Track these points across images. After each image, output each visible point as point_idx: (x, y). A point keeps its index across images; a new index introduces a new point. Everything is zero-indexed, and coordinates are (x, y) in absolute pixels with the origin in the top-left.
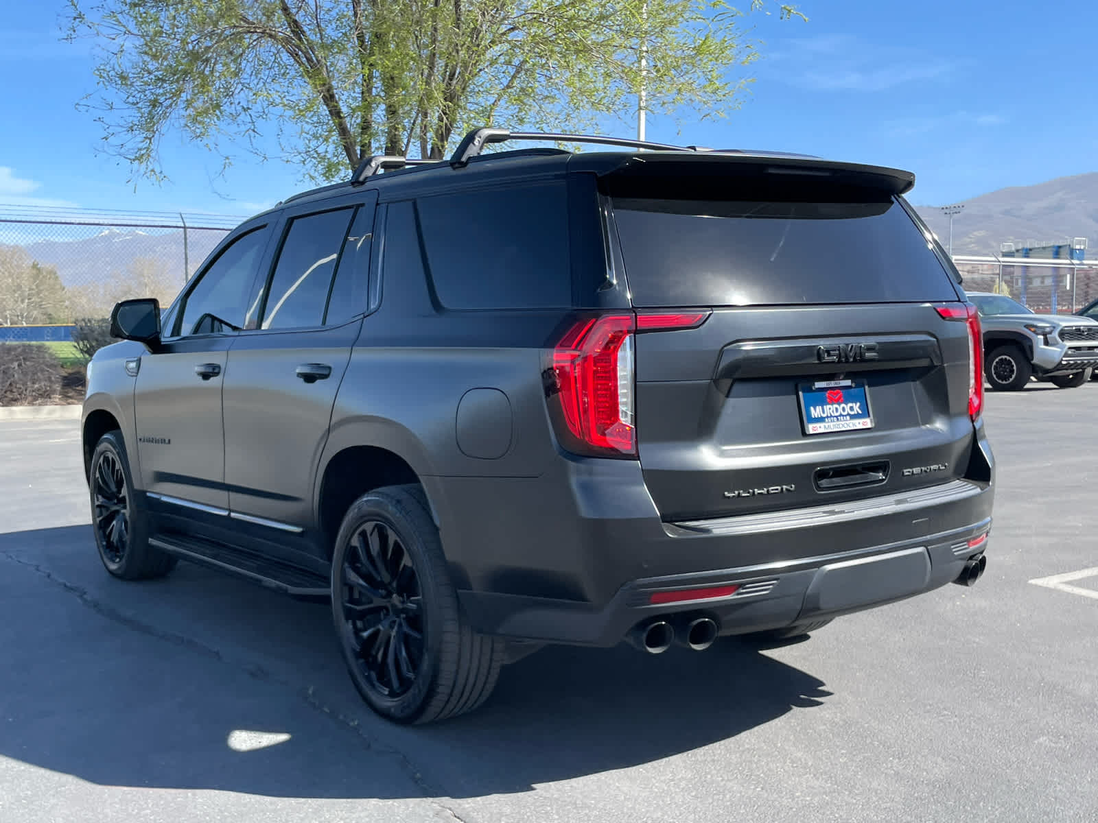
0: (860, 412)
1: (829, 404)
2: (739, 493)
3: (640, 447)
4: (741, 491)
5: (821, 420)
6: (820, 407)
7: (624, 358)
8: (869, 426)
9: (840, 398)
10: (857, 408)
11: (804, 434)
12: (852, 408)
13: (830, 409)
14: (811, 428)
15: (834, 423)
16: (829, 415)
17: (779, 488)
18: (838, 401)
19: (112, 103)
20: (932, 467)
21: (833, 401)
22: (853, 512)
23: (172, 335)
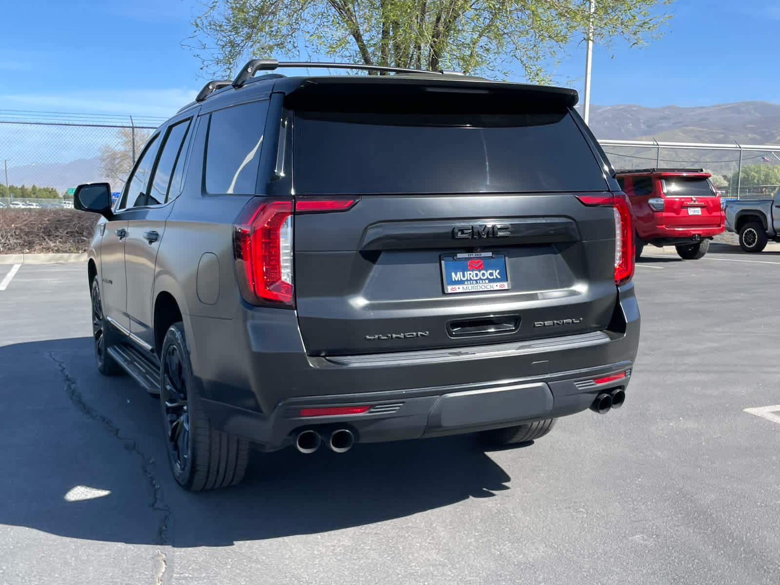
0: (499, 277)
1: (469, 271)
2: (379, 337)
3: (298, 300)
4: (380, 335)
5: (461, 282)
6: (461, 273)
7: (286, 233)
8: (506, 288)
9: (480, 266)
10: (496, 274)
11: (444, 293)
12: (491, 274)
13: (470, 274)
14: (449, 289)
15: (472, 285)
16: (469, 279)
17: (415, 334)
18: (479, 268)
19: (205, 44)
20: (565, 321)
21: (472, 268)
22: (475, 354)
23: (120, 208)
